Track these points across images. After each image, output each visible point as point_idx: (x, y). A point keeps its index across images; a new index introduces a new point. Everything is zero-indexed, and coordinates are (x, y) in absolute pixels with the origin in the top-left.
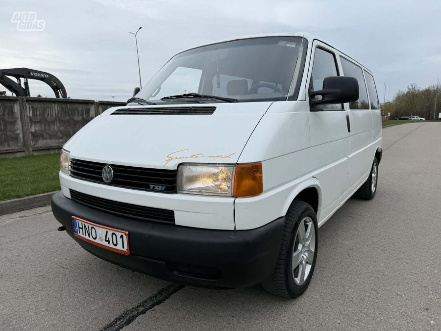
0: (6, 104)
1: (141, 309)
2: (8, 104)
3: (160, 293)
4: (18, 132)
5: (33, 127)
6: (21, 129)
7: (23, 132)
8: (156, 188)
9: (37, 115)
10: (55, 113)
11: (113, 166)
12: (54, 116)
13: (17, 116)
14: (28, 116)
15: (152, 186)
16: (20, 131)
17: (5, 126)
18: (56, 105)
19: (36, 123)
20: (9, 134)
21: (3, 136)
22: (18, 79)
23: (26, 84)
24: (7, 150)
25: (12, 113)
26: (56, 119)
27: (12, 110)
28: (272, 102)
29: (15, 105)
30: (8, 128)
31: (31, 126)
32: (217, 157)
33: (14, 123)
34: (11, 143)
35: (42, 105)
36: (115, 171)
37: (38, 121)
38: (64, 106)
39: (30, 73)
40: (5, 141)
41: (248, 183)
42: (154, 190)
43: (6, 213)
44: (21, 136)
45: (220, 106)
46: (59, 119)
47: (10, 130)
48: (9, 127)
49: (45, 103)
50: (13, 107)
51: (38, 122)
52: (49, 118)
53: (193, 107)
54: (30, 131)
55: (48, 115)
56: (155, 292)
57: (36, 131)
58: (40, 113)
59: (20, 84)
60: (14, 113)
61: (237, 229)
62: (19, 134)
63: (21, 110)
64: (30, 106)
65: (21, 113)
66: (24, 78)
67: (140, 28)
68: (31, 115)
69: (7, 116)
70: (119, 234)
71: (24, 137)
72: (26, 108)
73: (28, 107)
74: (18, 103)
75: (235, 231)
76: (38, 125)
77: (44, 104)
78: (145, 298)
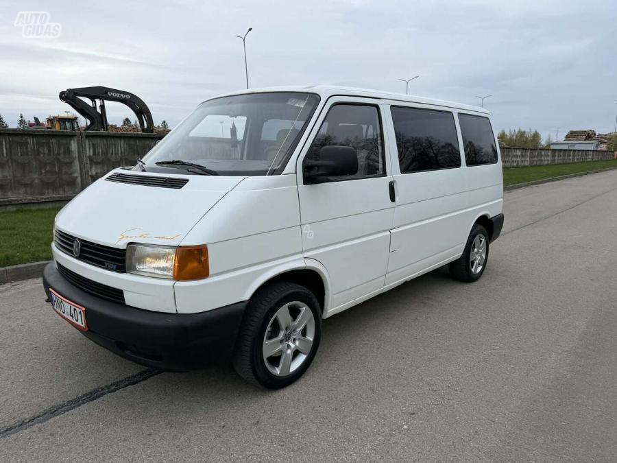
0: (61, 141)
1: (113, 388)
2: (63, 141)
3: (141, 374)
4: (76, 175)
5: (93, 168)
6: (79, 171)
7: (81, 176)
8: (109, 267)
9: (98, 155)
10: (121, 152)
11: (80, 240)
12: (120, 155)
13: (74, 156)
14: (88, 155)
15: (106, 264)
16: (77, 174)
17: (60, 169)
18: (122, 142)
19: (97, 163)
20: (65, 177)
21: (58, 180)
22: (93, 101)
23: (102, 107)
24: (61, 197)
25: (68, 151)
26: (121, 159)
27: (68, 148)
28: (244, 177)
29: (72, 142)
30: (64, 171)
31: (91, 168)
32: (162, 238)
33: (70, 164)
34: (67, 189)
35: (105, 142)
36: (82, 245)
37: (99, 161)
38: (132, 142)
39: (107, 93)
40: (60, 186)
41: (193, 265)
42: (107, 268)
43: (33, 277)
44: (79, 180)
45: (193, 179)
46: (126, 159)
47: (66, 173)
48: (64, 169)
49: (109, 139)
50: (70, 144)
51: (100, 163)
52: (113, 158)
53: (169, 178)
54: (90, 174)
55: (112, 154)
56: (136, 372)
57: (96, 173)
58: (102, 151)
59: (95, 108)
60: (72, 151)
61: (179, 312)
62: (77, 177)
63: (79, 148)
64: (91, 143)
65: (79, 152)
66: (100, 99)
67: (250, 29)
68: (91, 154)
69: (62, 156)
70: (78, 310)
71: (82, 182)
72: (85, 145)
73: (87, 143)
74: (76, 140)
75: (177, 314)
76: (99, 166)
77: (107, 141)
78: (123, 378)
